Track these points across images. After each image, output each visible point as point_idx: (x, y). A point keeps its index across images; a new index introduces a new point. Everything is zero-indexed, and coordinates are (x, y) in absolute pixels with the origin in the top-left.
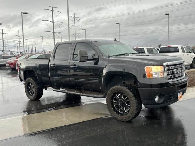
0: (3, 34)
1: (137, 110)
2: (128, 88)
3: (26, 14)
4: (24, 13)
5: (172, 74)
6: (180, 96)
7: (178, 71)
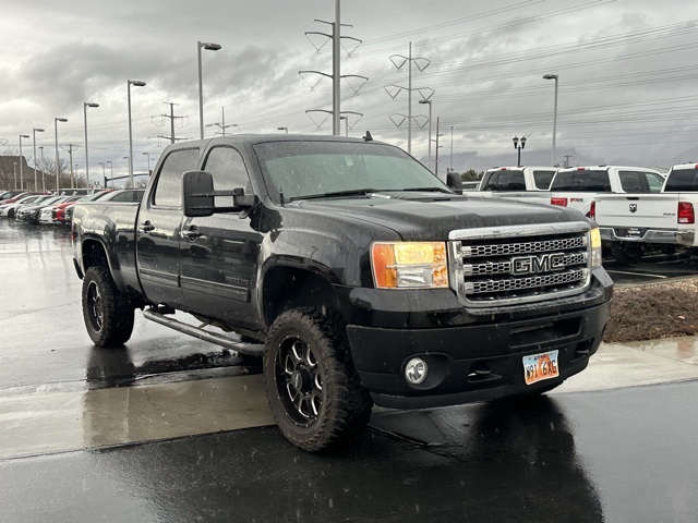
0: (172, 117)
1: (345, 410)
2: (321, 324)
3: (215, 48)
4: (208, 48)
5: (495, 277)
6: (544, 369)
7: (528, 266)
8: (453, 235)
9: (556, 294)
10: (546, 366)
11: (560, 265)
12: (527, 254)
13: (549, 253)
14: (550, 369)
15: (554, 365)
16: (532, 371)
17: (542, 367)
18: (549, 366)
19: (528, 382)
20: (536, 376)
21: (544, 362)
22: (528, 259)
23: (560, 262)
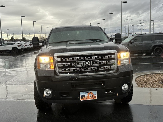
0: (129, 20)
5: (69, 67)
6: (90, 96)
7: (82, 64)
8: (56, 55)
9: (105, 72)
10: (91, 96)
11: (97, 64)
12: (81, 61)
13: (91, 60)
14: (93, 97)
15: (95, 95)
16: (84, 97)
17: (89, 96)
18: (93, 95)
19: (81, 100)
20: (86, 98)
21: (90, 94)
22: (82, 62)
23: (98, 63)
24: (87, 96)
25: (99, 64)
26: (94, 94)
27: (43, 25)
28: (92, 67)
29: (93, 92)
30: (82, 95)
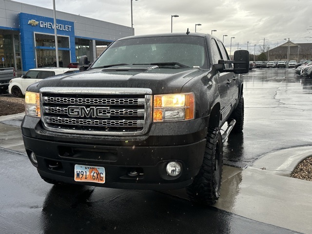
6: (93, 176)
7: (78, 112)
10: (95, 175)
12: (78, 105)
14: (97, 177)
15: (102, 176)
16: (83, 175)
17: (92, 174)
18: (97, 175)
19: (76, 180)
20: (86, 178)
21: (93, 172)
22: (78, 108)
23: (108, 113)
24: (88, 173)
25: (109, 115)
26: (100, 172)
27: (214, 31)
28: (96, 118)
29: (99, 169)
30: (78, 170)
